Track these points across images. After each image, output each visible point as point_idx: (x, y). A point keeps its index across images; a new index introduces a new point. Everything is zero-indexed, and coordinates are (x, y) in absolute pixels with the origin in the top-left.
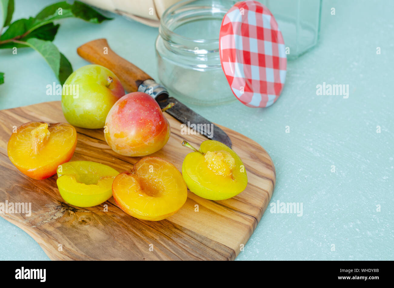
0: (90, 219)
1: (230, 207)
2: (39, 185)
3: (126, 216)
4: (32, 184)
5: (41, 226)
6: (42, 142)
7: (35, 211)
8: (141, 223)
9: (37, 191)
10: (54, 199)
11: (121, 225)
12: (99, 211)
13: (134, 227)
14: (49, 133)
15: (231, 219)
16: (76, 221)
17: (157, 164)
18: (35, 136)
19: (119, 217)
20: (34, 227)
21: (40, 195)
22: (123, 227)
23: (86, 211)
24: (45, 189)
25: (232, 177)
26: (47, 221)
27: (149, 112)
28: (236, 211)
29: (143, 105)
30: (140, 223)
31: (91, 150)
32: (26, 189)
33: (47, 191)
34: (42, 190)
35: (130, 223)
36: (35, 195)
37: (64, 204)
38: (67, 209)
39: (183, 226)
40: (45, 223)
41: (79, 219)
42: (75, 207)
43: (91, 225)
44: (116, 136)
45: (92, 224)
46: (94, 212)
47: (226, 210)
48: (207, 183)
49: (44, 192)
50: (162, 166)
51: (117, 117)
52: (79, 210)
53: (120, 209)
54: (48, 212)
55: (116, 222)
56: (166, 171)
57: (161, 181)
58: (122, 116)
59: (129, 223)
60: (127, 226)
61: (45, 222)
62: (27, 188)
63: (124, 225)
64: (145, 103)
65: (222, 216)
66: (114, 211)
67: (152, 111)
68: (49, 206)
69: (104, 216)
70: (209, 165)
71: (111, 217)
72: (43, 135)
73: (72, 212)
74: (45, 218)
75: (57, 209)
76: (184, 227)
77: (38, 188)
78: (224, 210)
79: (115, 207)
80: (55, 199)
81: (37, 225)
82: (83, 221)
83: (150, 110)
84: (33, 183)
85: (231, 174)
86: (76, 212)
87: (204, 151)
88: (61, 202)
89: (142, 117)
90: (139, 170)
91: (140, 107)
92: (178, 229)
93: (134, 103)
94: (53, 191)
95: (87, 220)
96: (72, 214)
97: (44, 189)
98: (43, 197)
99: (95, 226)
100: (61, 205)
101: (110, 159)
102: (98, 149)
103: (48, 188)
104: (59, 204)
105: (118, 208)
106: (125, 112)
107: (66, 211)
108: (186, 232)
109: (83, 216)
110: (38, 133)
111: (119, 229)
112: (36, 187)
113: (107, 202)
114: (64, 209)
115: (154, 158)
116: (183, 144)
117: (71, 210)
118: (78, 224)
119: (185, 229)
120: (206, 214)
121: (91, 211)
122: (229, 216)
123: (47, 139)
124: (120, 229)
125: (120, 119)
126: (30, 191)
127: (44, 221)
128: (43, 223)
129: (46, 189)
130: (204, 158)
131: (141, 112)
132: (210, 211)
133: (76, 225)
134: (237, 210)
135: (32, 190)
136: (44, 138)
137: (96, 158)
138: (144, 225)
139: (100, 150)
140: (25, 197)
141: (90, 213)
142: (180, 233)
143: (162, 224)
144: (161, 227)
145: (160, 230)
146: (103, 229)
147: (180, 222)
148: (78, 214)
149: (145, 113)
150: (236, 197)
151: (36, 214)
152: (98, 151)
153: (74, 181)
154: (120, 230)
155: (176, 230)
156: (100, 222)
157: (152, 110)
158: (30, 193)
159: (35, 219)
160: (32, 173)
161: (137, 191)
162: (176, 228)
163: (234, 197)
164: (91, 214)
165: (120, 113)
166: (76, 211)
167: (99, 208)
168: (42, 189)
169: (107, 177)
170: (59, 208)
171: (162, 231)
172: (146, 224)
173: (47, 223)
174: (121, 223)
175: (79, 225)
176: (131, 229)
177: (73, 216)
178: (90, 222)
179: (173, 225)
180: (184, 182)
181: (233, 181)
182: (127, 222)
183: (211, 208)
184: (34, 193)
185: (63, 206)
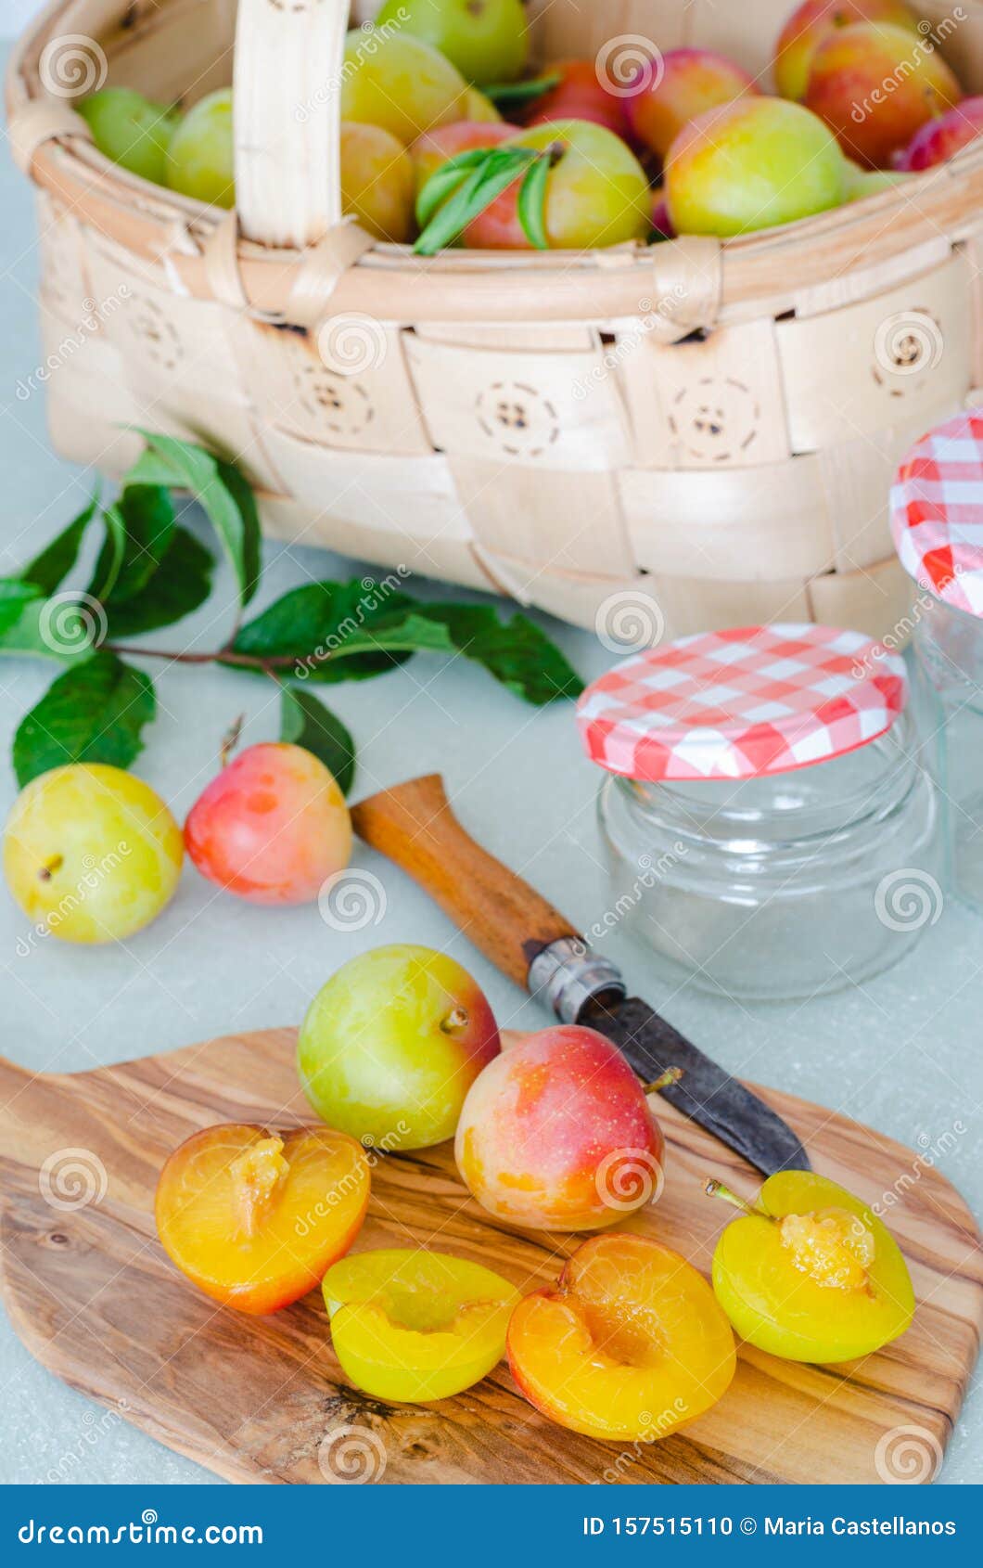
0: (434, 1438)
1: (865, 1381)
2: (259, 1329)
3: (546, 1424)
4: (238, 1328)
5: (286, 1469)
6: (267, 1196)
7: (262, 1418)
8: (596, 1445)
9: (257, 1348)
10: (315, 1376)
11: (536, 1457)
12: (461, 1412)
13: (578, 1460)
14: (286, 1166)
15: (872, 1422)
16: (395, 1449)
17: (632, 1258)
18: (245, 1178)
19: (526, 1431)
20: (267, 1472)
21: (269, 1363)
22: (543, 1462)
23: (419, 1414)
24: (281, 1341)
25: (869, 1291)
26: (303, 1453)
27: (618, 1120)
28: (883, 1393)
29: (601, 1097)
30: (592, 1446)
31: (401, 1200)
32: (222, 1343)
33: (289, 1349)
34: (271, 1347)
35: (563, 1449)
36: (251, 1362)
37: (347, 1392)
38: (359, 1410)
39: (730, 1451)
40: (300, 1459)
41: (401, 1442)
42: (383, 1402)
43: (441, 1459)
44: (505, 1179)
45: (445, 1457)
46: (445, 1415)
47: (851, 1390)
48: (797, 1315)
49: (280, 1354)
50: (650, 1265)
51: (513, 1124)
52: (397, 1410)
53: (525, 1402)
54: (303, 1419)
55: (518, 1446)
56: (665, 1279)
57: (650, 1314)
58: (531, 1124)
59: (560, 1449)
60: (554, 1460)
61: (298, 1454)
62: (223, 1340)
63: (545, 1455)
64: (606, 1088)
65: (843, 1413)
66: (508, 1410)
67: (627, 1118)
68: (303, 1400)
69: (478, 1427)
70: (799, 1259)
71: (500, 1430)
72: (268, 1177)
73: (377, 1419)
74: (297, 1444)
75: (330, 1408)
76: (731, 1454)
77: (256, 1341)
78: (847, 1392)
79: (508, 1395)
80: (317, 1374)
81: (275, 1467)
82: (416, 1447)
83: (620, 1115)
84: (240, 1324)
85: (865, 1282)
86: (388, 1417)
87: (775, 1211)
88: (336, 1386)
89: (595, 1139)
90: (582, 1279)
91: (590, 1103)
92: (715, 1463)
93: (571, 1088)
94: (307, 1348)
95: (429, 1444)
96: (378, 1426)
97: (278, 1343)
98: (277, 1370)
99: (458, 1464)
100: (337, 1395)
101: (466, 1229)
102: (422, 1198)
103: (287, 1336)
104: (333, 1391)
105: (516, 1399)
106: (544, 1112)
107: (357, 1415)
108: (738, 1471)
109: (415, 1430)
110: (252, 1168)
111: (531, 1468)
112: (251, 1335)
113: (486, 1384)
114: (349, 1408)
115: (621, 1238)
116: (709, 1190)
117: (373, 1412)
118: (404, 1457)
119: (736, 1462)
120: (793, 1408)
121: (437, 1413)
122: (864, 1414)
123: (281, 1186)
124: (536, 1471)
125: (523, 1133)
126: (236, 1351)
127: (294, 1453)
128: (293, 1458)
129: (285, 1344)
130: (780, 1235)
131: (594, 1122)
132: (803, 1396)
133: (396, 1462)
134: (886, 1390)
135: (241, 1346)
136: (271, 1185)
137: (421, 1228)
138: (608, 1454)
139: (430, 1201)
140: (223, 1373)
141: (432, 1418)
142: (722, 1475)
143: (662, 1449)
144: (663, 1458)
145: (660, 1468)
146: (482, 1473)
147: (717, 1439)
148: (394, 1422)
149: (607, 1126)
150: (885, 1348)
151: (268, 1430)
152: (424, 1202)
153: (383, 1325)
154: (535, 1474)
155: (708, 1466)
156: (468, 1450)
157: (627, 1114)
158: (238, 1356)
159: (266, 1446)
160: (244, 1297)
161: (584, 1352)
162: (706, 1459)
163: (881, 1349)
164: (436, 1422)
165: (523, 1113)
166: (387, 1413)
167: (464, 1401)
168: (271, 1342)
169: (480, 1304)
170: (336, 1406)
171: (664, 1472)
172: (612, 1450)
173: (304, 1457)
174: (535, 1448)
175: (406, 1460)
176: (569, 1466)
177: (382, 1429)
178: (439, 1451)
179: (697, 1450)
180: (722, 1312)
181: (873, 1301)
182: (551, 1443)
183: (805, 1389)
184: (249, 1357)
185: (345, 1400)
